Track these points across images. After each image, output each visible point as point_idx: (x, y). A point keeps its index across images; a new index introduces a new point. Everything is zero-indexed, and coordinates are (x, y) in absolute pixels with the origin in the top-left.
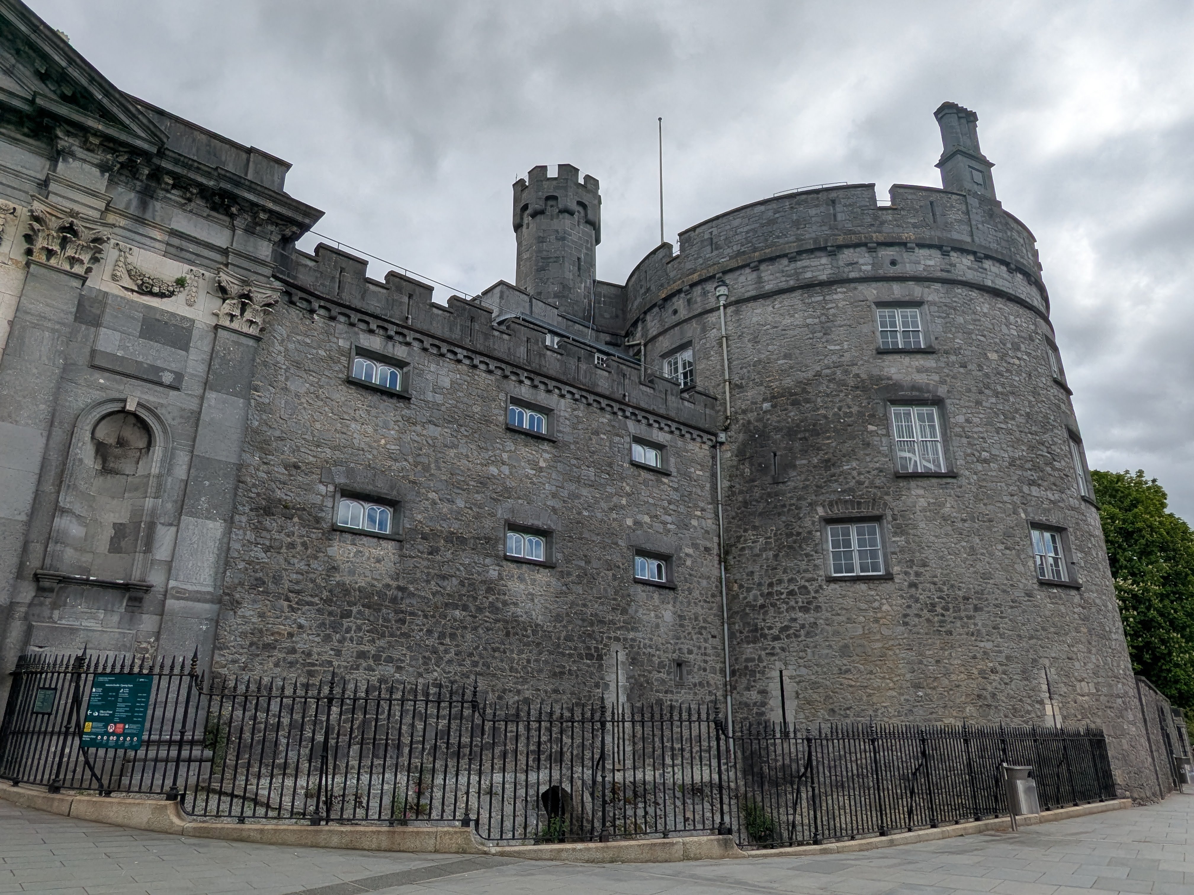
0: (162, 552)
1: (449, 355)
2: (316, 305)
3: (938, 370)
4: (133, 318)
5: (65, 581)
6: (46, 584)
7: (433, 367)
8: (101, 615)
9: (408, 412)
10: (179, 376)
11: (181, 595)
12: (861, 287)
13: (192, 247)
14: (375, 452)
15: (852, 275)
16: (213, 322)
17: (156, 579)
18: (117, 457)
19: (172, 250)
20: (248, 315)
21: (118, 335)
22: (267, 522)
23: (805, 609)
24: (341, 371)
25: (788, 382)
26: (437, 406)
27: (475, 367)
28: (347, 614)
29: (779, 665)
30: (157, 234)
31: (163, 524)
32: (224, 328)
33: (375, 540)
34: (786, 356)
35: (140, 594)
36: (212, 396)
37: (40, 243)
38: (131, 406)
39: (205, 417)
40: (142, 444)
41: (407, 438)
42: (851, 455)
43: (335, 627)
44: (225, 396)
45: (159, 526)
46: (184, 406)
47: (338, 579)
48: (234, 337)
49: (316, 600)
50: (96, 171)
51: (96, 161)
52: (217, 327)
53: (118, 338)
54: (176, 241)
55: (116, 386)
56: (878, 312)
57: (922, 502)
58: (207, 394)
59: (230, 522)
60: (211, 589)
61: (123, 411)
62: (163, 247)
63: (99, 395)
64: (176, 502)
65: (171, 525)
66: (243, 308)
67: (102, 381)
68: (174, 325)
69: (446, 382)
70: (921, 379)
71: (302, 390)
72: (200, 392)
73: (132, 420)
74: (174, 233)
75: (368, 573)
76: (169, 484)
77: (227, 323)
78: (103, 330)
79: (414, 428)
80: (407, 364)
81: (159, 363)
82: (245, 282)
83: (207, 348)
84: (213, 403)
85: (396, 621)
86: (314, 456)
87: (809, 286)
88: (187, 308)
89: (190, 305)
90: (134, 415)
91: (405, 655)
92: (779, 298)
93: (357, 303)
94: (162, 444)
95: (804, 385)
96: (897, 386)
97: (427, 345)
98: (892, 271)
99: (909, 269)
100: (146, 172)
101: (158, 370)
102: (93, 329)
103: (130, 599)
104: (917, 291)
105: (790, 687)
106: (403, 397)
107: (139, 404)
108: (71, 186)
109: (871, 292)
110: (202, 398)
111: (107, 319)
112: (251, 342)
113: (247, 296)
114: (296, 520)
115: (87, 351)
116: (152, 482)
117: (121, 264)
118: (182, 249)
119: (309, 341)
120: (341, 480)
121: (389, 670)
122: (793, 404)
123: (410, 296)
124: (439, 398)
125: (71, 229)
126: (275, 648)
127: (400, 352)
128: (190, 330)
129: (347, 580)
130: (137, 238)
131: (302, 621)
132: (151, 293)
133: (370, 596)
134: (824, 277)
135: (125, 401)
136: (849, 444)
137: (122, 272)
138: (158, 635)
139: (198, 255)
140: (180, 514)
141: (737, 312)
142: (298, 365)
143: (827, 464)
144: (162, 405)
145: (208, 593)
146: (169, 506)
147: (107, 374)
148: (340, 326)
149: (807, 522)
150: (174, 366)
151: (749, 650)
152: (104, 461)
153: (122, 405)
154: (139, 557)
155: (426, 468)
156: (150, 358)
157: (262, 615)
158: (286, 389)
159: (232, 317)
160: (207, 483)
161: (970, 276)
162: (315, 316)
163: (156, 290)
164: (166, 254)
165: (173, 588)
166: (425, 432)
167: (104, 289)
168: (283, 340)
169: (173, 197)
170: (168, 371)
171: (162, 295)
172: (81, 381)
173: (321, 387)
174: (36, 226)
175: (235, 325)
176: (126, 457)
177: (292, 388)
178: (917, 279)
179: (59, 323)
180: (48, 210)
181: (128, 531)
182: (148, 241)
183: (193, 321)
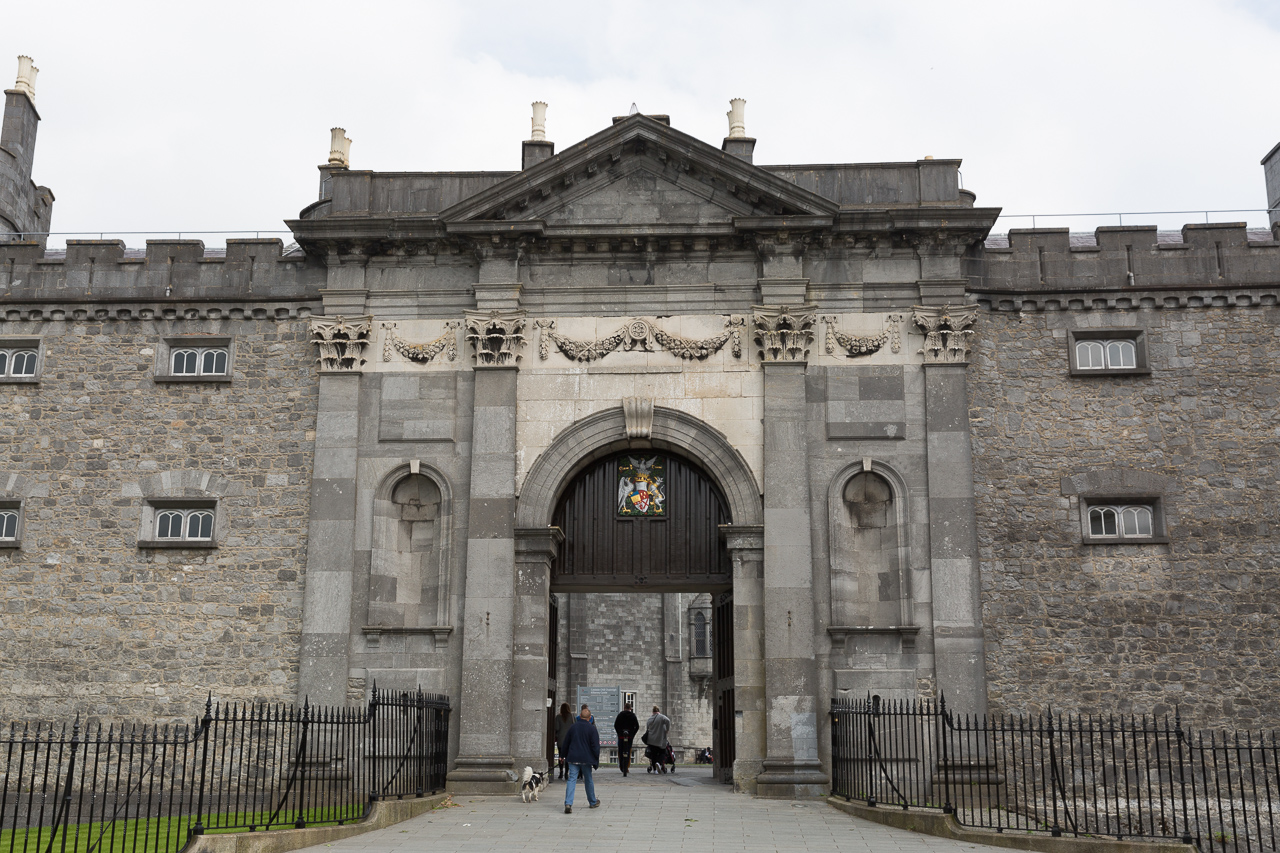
0: (921, 596)
1: (1193, 304)
2: (1018, 302)
4: (851, 383)
5: (851, 633)
6: (839, 637)
7: (1174, 325)
8: (884, 658)
9: (1151, 389)
10: (901, 426)
11: (947, 633)
13: (885, 294)
14: (1118, 447)
16: (919, 361)
17: (921, 620)
18: (869, 513)
19: (870, 304)
20: (951, 344)
21: (842, 403)
22: (1014, 549)
24: (1062, 366)
26: (1186, 372)
27: (1232, 306)
28: (1119, 633)
30: (854, 294)
31: (917, 569)
32: (931, 365)
33: (1135, 548)
35: (910, 637)
36: (933, 437)
37: (768, 345)
38: (867, 467)
39: (932, 460)
40: (885, 497)
41: (1155, 420)
43: (1107, 647)
44: (945, 434)
45: (915, 572)
46: (912, 453)
47: (1100, 596)
48: (942, 371)
49: (1080, 622)
50: (792, 259)
51: (790, 251)
52: (924, 367)
53: (843, 407)
54: (870, 294)
55: (852, 451)
58: (929, 436)
59: (976, 557)
60: (972, 625)
61: (862, 472)
62: (859, 304)
63: (840, 464)
64: (923, 546)
65: (924, 569)
66: (944, 338)
67: (839, 450)
68: (887, 378)
69: (1194, 338)
71: (1024, 401)
72: (921, 435)
73: (871, 477)
74: (868, 287)
75: (1133, 585)
76: (914, 531)
77: (931, 359)
78: (830, 402)
79: (1161, 407)
80: (1139, 333)
81: (882, 419)
82: (940, 313)
83: (919, 390)
84: (936, 443)
85: (1176, 634)
86: (1050, 469)
88: (894, 356)
89: (896, 353)
90: (872, 472)
91: (1194, 671)
93: (1065, 282)
94: (901, 495)
97: (1159, 301)
100: (830, 240)
101: (881, 425)
102: (822, 404)
103: (904, 642)
106: (1140, 375)
107: (873, 462)
108: (776, 283)
110: (926, 440)
111: (831, 392)
112: (959, 371)
113: (946, 326)
114: (1042, 541)
115: (822, 426)
116: (900, 532)
117: (830, 336)
118: (877, 300)
119: (1020, 344)
120: (1085, 488)
121: (1179, 687)
123: (1129, 248)
124: (1188, 362)
125: (785, 325)
126: (1045, 674)
127: (1127, 321)
128: (901, 378)
129: (1110, 595)
130: (838, 304)
131: (1069, 645)
132: (861, 354)
133: (1138, 610)
135: (861, 463)
137: (833, 344)
138: (934, 671)
139: (892, 299)
140: (930, 558)
142: (1013, 375)
144: (892, 457)
145: (970, 628)
146: (919, 551)
147: (842, 443)
148: (1052, 316)
150: (895, 418)
152: (859, 519)
153: (860, 467)
154: (904, 603)
155: (1186, 451)
156: (873, 416)
157: (1026, 643)
158: (1006, 405)
159: (936, 352)
160: (947, 523)
162: (1022, 315)
163: (864, 349)
164: (866, 310)
165: (937, 627)
166: (1177, 408)
167: (823, 364)
168: (993, 353)
169: (859, 251)
170: (891, 423)
171: (870, 352)
172: (824, 455)
173: (1043, 391)
174: (760, 331)
175: (941, 359)
176: (875, 511)
177: (1013, 403)
179: (795, 411)
180: (766, 314)
181: (891, 579)
182: (847, 304)
183: (901, 368)
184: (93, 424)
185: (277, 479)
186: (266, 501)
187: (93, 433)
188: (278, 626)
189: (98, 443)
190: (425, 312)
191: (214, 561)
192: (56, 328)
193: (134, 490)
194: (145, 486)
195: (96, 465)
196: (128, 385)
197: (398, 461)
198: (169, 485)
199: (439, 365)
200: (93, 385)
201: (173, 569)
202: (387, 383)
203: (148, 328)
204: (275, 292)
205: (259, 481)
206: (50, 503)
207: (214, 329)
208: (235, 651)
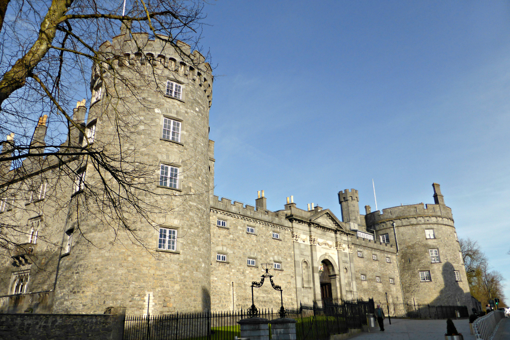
3: (437, 243)
4: (344, 254)
5: (347, 291)
7: (364, 251)
9: (363, 260)
12: (422, 226)
14: (362, 267)
15: (421, 223)
17: (352, 290)
21: (343, 257)
23: (417, 287)
24: (357, 255)
25: (410, 244)
26: (366, 258)
27: (368, 250)
28: (365, 293)
29: (413, 297)
32: (350, 253)
33: (365, 281)
34: (409, 239)
36: (351, 263)
37: (338, 247)
39: (351, 267)
40: (346, 271)
41: (364, 264)
42: (423, 259)
46: (349, 265)
47: (364, 288)
49: (363, 291)
51: (339, 234)
54: (345, 241)
56: (426, 230)
57: (436, 268)
59: (355, 281)
64: (351, 279)
66: (351, 249)
67: (343, 264)
70: (434, 244)
75: (366, 286)
79: (365, 262)
82: (351, 246)
83: (349, 256)
87: (413, 225)
92: (406, 227)
93: (357, 243)
94: (349, 272)
95: (413, 245)
96: (430, 246)
98: (427, 222)
99: (430, 222)
103: (351, 293)
104: (432, 226)
105: (415, 301)
106: (363, 257)
108: (338, 238)
109: (424, 226)
114: (359, 280)
116: (349, 277)
120: (360, 272)
122: (412, 248)
124: (366, 256)
125: (340, 245)
130: (342, 242)
131: (362, 294)
132: (344, 250)
133: (366, 290)
134: (415, 223)
136: (422, 257)
140: (352, 281)
141: (398, 229)
143: (419, 261)
148: (356, 248)
149: (416, 271)
150: (347, 260)
151: (407, 294)
153: (345, 267)
155: (367, 269)
159: (350, 251)
160: (353, 276)
161: (441, 222)
164: (345, 244)
169: (343, 235)
173: (356, 258)
178: (432, 224)
181: (347, 284)
183: (347, 253)
184: (265, 245)
185: (289, 259)
186: (288, 263)
187: (265, 247)
188: (292, 286)
189: (266, 249)
190: (304, 234)
191: (283, 273)
192: (258, 225)
193: (271, 259)
194: (273, 258)
195: (266, 253)
196: (269, 238)
197: (303, 259)
198: (276, 258)
199: (306, 243)
200: (264, 237)
201: (278, 274)
202: (301, 245)
203: (270, 227)
204: (285, 225)
205: (287, 259)
206: (261, 259)
207: (278, 230)
208: (287, 289)
